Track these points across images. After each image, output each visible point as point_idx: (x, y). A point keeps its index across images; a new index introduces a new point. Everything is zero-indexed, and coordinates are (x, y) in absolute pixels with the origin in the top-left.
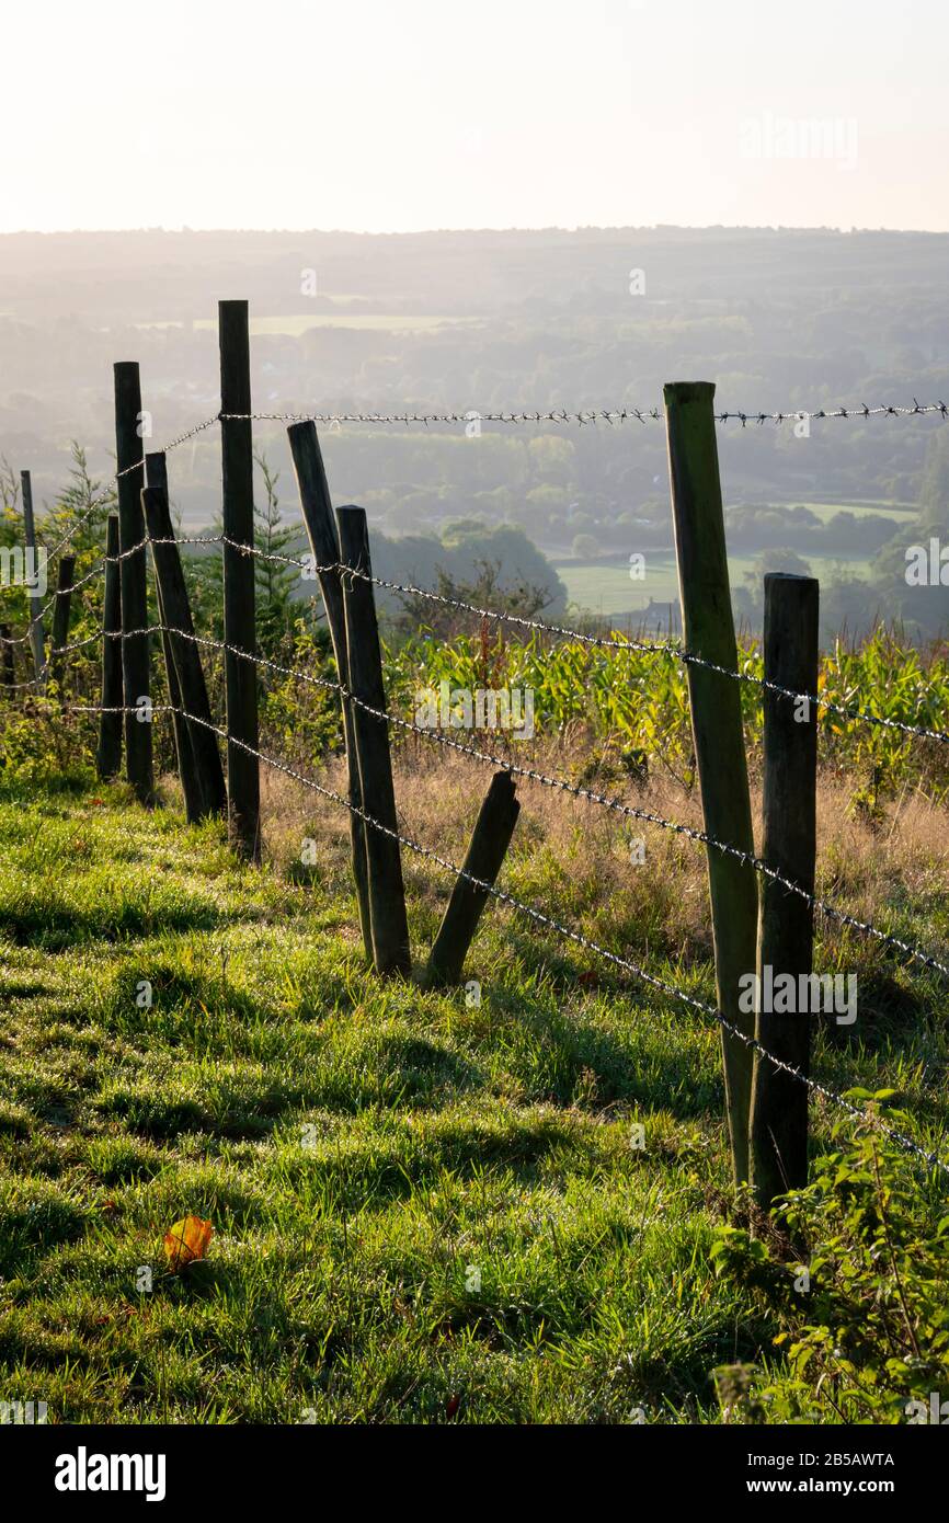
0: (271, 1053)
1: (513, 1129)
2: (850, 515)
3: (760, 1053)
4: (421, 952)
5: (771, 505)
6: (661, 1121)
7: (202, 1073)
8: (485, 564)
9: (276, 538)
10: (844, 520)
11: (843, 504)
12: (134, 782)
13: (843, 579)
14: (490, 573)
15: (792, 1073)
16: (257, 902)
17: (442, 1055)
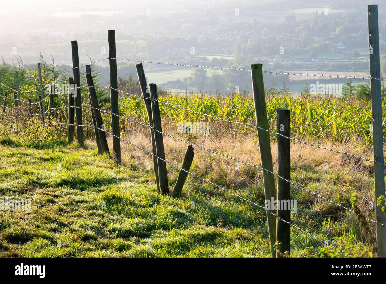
0: (144, 216)
1: (207, 233)
2: (216, 58)
3: (279, 218)
4: (171, 188)
5: (197, 56)
6: (240, 230)
7: (131, 222)
8: (130, 74)
9: (94, 75)
10: (215, 60)
11: (215, 56)
12: (80, 143)
13: (215, 74)
14: (131, 76)
15: (288, 223)
16: (125, 175)
17: (184, 214)
